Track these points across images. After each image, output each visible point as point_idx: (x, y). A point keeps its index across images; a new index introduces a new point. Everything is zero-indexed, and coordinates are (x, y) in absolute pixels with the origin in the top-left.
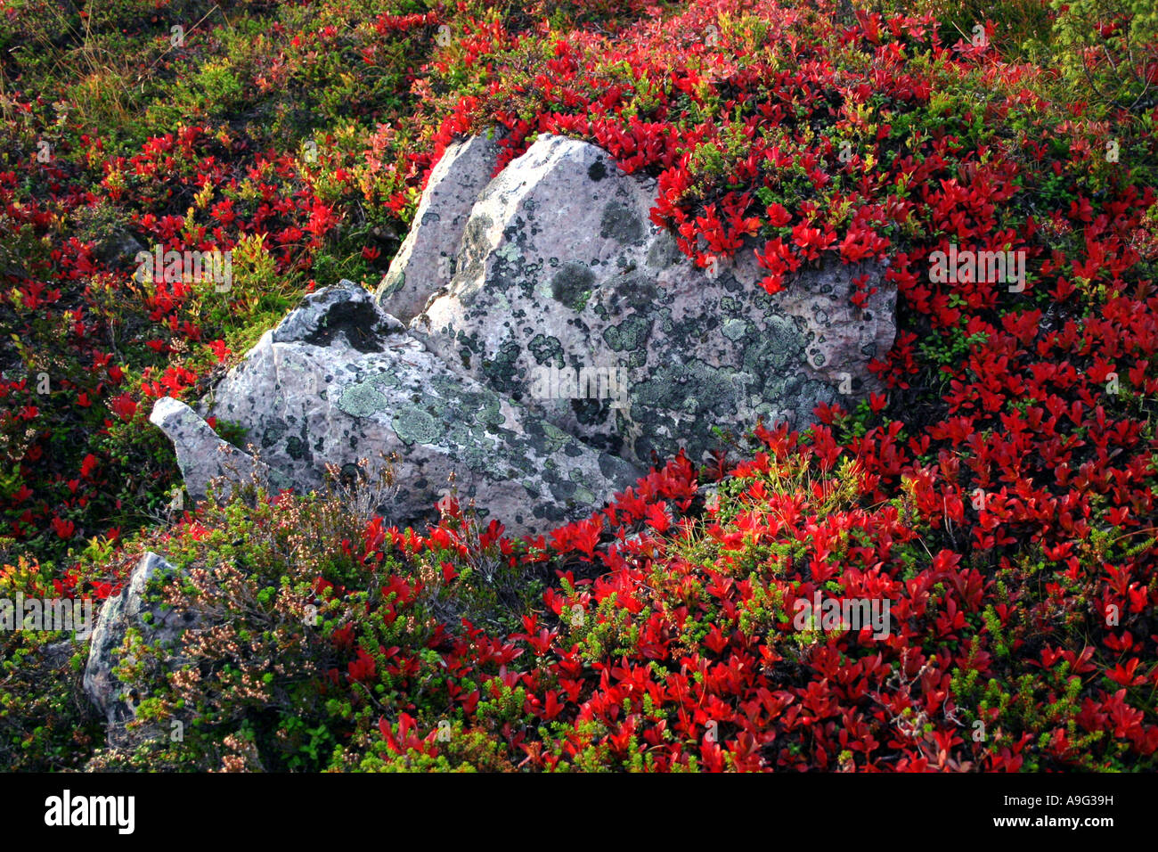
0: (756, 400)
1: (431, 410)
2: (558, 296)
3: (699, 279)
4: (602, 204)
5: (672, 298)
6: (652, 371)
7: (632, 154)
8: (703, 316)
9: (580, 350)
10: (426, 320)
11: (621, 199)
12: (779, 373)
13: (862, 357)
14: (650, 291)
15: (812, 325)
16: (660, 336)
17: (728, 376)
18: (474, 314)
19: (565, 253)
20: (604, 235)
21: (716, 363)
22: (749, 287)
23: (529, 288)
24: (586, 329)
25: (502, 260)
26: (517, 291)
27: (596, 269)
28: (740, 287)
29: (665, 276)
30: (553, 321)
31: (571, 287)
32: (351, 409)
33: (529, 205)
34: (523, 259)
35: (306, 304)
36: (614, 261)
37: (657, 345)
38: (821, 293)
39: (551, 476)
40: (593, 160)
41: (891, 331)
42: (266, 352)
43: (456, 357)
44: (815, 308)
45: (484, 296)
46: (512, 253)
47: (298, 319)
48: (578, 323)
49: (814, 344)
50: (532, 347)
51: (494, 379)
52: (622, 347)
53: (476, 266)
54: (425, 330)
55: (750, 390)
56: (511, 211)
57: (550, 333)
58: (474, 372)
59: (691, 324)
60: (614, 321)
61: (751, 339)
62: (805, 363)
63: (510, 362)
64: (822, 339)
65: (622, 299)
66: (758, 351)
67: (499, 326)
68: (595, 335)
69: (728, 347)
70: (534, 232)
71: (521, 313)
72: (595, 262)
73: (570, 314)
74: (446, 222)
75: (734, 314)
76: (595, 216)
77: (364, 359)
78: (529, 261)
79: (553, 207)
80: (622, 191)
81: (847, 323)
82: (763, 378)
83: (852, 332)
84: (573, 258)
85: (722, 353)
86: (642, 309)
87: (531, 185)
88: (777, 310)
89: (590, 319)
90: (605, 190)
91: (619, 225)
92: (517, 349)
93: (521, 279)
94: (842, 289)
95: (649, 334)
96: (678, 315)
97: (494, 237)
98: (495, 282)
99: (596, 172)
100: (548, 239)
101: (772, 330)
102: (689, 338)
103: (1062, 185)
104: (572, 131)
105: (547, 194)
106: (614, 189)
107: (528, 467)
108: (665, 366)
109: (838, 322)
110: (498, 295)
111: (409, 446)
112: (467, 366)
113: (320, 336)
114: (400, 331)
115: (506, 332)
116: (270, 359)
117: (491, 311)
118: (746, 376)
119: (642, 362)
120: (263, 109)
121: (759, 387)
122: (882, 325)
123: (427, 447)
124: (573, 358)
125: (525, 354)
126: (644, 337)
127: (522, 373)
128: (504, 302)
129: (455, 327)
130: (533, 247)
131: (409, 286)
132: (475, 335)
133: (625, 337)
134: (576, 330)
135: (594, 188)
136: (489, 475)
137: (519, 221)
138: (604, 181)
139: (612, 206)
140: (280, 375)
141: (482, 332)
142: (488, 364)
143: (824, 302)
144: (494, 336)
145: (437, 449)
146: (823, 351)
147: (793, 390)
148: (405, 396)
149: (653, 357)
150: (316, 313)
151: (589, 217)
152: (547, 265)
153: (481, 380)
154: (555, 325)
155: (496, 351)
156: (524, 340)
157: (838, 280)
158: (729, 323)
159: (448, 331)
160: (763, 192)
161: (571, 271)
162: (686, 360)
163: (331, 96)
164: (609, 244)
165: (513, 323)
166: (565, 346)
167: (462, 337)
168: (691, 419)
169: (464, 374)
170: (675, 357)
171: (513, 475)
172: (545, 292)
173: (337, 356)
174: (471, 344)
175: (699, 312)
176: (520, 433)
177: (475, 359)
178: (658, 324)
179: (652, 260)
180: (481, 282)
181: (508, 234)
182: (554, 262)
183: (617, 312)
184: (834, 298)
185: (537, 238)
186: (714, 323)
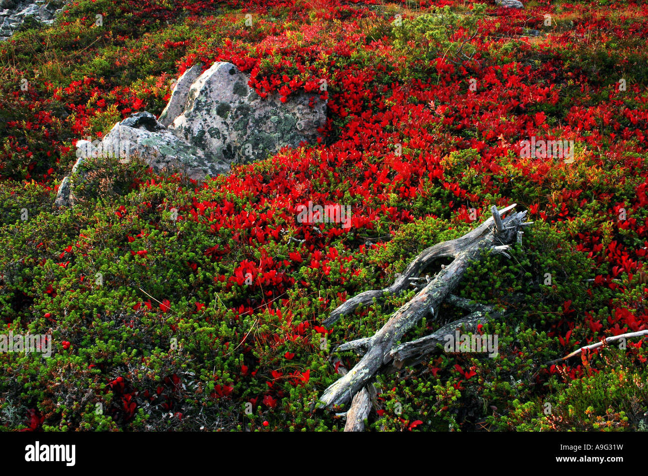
0: (281, 142)
1: (173, 147)
2: (218, 113)
3: (264, 104)
4: (234, 83)
5: (254, 111)
6: (249, 137)
7: (243, 65)
8: (265, 116)
9: (226, 133)
10: (173, 125)
11: (240, 81)
12: (288, 132)
13: (315, 126)
14: (248, 109)
15: (298, 115)
16: (251, 124)
17: (273, 135)
18: (190, 120)
19: (221, 99)
20: (234, 93)
21: (268, 131)
22: (279, 105)
23: (208, 111)
24: (228, 125)
25: (199, 101)
26: (204, 112)
27: (232, 105)
28: (276, 106)
29: (252, 103)
30: (216, 122)
31: (223, 110)
32: (145, 145)
33: (209, 83)
34: (206, 101)
35: (132, 116)
36: (237, 102)
37: (250, 127)
38: (300, 104)
39: (212, 168)
40: (231, 68)
41: (324, 118)
42: (117, 129)
43: (183, 136)
44: (299, 109)
45: (193, 114)
46: (203, 99)
47: (129, 121)
48: (225, 123)
49: (299, 122)
50: (209, 132)
51: (196, 143)
52: (239, 129)
53: (191, 106)
54: (173, 128)
55: (279, 139)
56: (203, 85)
57: (215, 126)
58: (189, 141)
59: (261, 119)
60: (237, 120)
61: (279, 122)
62: (296, 129)
63: (201, 137)
64: (301, 120)
65: (239, 112)
66: (282, 126)
67: (198, 124)
68: (231, 127)
69: (272, 125)
70: (211, 92)
71: (206, 120)
72: (231, 102)
73: (222, 120)
74: (182, 95)
75: (274, 114)
76: (231, 87)
77: (150, 133)
78: (209, 102)
79: (217, 83)
80: (240, 79)
81: (309, 114)
82: (283, 134)
83: (311, 117)
84: (224, 100)
85: (270, 128)
86: (245, 115)
87: (210, 76)
88: (288, 112)
89: (229, 121)
90: (235, 79)
91: (239, 90)
92: (204, 132)
93: (206, 108)
94: (306, 102)
95: (248, 124)
96: (256, 116)
97: (197, 94)
98: (197, 109)
99: (232, 72)
100: (216, 94)
101: (286, 118)
102: (260, 124)
103: (390, 78)
104: (224, 59)
105: (215, 79)
106: (238, 78)
107: (204, 165)
108: (253, 134)
109: (306, 113)
110: (198, 113)
111: (164, 156)
112: (187, 139)
113: (136, 125)
114: (164, 129)
115: (201, 127)
116: (118, 131)
117: (195, 119)
118: (278, 134)
119: (245, 134)
120: (118, 73)
121: (282, 138)
122: (320, 115)
123: (170, 156)
124: (223, 135)
125: (207, 134)
126: (246, 125)
127: (205, 141)
128: (200, 116)
129: (183, 126)
130: (210, 97)
131: (168, 117)
132: (190, 128)
133: (240, 126)
134: (224, 126)
135: (231, 77)
136: (191, 166)
137: (206, 88)
138: (235, 75)
139: (237, 83)
140: (121, 136)
141: (192, 126)
142: (193, 138)
143: (301, 106)
144: (196, 128)
145: (174, 157)
146: (301, 124)
147: (292, 138)
148: (164, 143)
149: (249, 132)
150: (135, 119)
151: (229, 87)
152: (215, 103)
153: (191, 143)
154: (217, 124)
155: (197, 133)
156: (206, 129)
157: (305, 99)
158: (273, 117)
159: (181, 127)
160: (283, 74)
161: (223, 104)
162: (260, 132)
163: (145, 68)
164: (236, 96)
165: (203, 123)
166: (221, 131)
167: (185, 128)
168: (261, 151)
169: (186, 142)
170: (256, 131)
171: (199, 166)
172: (214, 112)
173: (141, 132)
174: (188, 130)
175: (263, 115)
176: (203, 157)
177: (189, 136)
178: (250, 120)
179: (249, 100)
180: (192, 109)
181: (202, 92)
182: (217, 102)
183: (237, 117)
184: (304, 105)
185: (211, 94)
186: (268, 118)
